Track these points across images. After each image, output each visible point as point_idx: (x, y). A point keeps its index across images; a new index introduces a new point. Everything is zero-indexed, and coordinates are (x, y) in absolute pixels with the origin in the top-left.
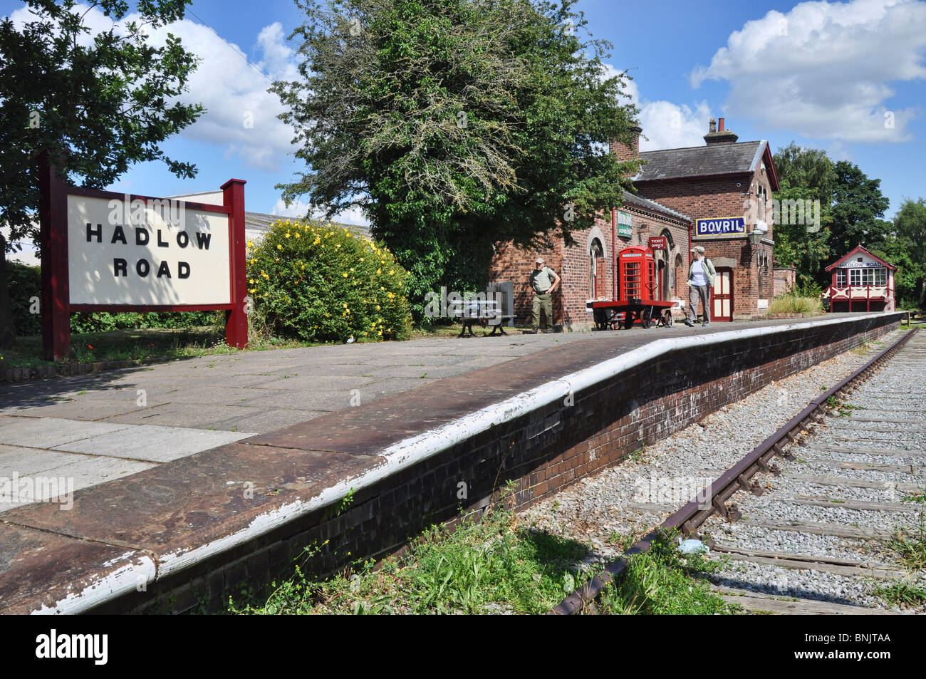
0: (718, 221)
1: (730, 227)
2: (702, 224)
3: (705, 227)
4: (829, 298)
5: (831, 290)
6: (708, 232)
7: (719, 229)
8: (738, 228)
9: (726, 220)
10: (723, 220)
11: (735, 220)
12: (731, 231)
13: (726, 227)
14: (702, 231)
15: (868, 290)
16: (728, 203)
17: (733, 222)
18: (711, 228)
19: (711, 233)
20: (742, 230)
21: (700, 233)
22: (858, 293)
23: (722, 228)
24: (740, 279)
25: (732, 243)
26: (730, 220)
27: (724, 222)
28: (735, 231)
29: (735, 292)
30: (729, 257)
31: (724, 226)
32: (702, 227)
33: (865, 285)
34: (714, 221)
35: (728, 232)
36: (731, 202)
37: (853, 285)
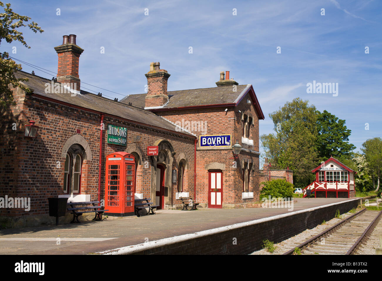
0: (214, 137)
1: (221, 142)
2: (203, 139)
3: (205, 141)
4: (314, 189)
5: (315, 184)
6: (207, 145)
7: (214, 143)
8: (226, 143)
9: (219, 136)
10: (217, 137)
11: (224, 137)
12: (222, 145)
13: (219, 141)
14: (203, 144)
15: (337, 184)
16: (220, 125)
17: (223, 138)
18: (209, 142)
19: (209, 145)
20: (228, 143)
21: (202, 145)
22: (331, 186)
23: (216, 142)
24: (227, 178)
25: (222, 152)
26: (221, 137)
27: (218, 138)
28: (225, 144)
29: (224, 188)
30: (220, 162)
31: (218, 141)
32: (203, 141)
33: (335, 181)
34: (211, 137)
35: (220, 145)
36: (222, 124)
37: (328, 181)
